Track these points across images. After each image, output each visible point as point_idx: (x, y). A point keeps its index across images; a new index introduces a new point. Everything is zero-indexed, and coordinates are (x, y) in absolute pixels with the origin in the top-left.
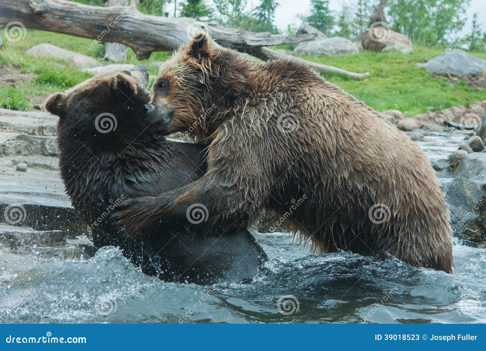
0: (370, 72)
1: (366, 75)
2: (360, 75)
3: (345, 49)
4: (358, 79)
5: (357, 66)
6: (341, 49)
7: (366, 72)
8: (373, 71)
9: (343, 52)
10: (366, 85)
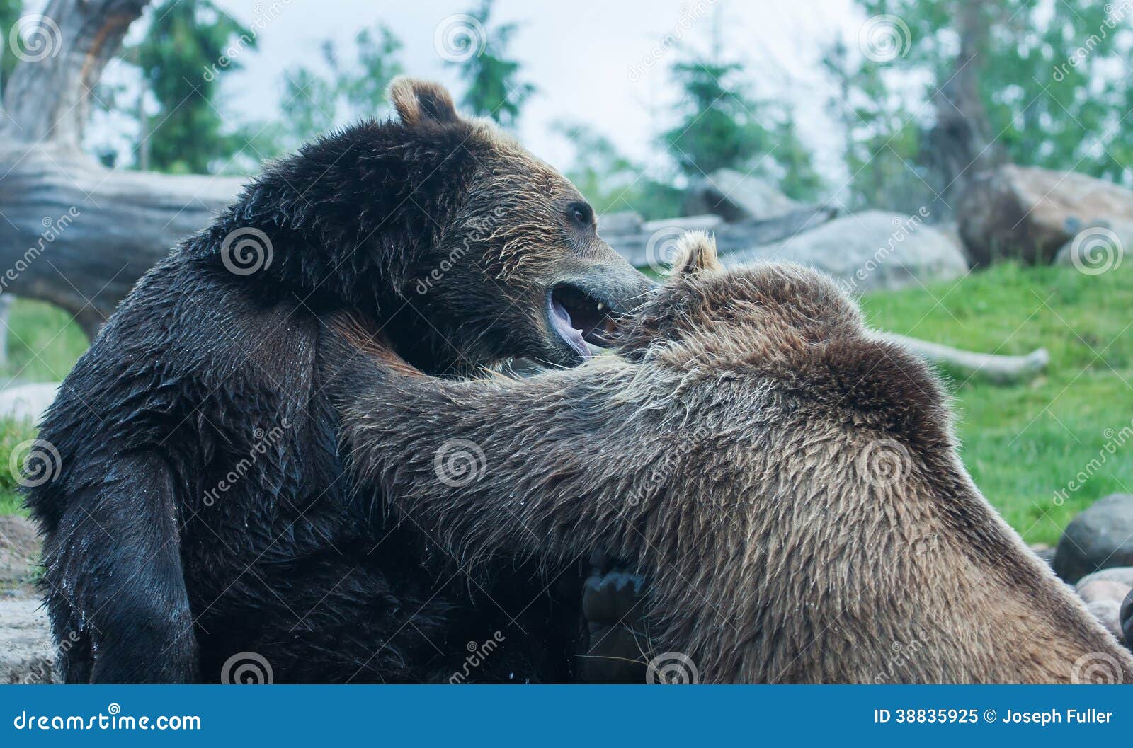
0: (1049, 348)
1: (1036, 362)
2: (1011, 364)
3: (910, 260)
4: (1006, 381)
5: (989, 326)
6: (896, 261)
7: (1032, 348)
8: (1059, 344)
9: (903, 272)
10: (1044, 401)
